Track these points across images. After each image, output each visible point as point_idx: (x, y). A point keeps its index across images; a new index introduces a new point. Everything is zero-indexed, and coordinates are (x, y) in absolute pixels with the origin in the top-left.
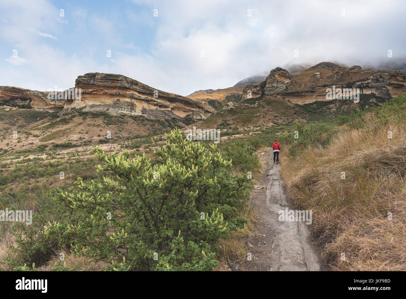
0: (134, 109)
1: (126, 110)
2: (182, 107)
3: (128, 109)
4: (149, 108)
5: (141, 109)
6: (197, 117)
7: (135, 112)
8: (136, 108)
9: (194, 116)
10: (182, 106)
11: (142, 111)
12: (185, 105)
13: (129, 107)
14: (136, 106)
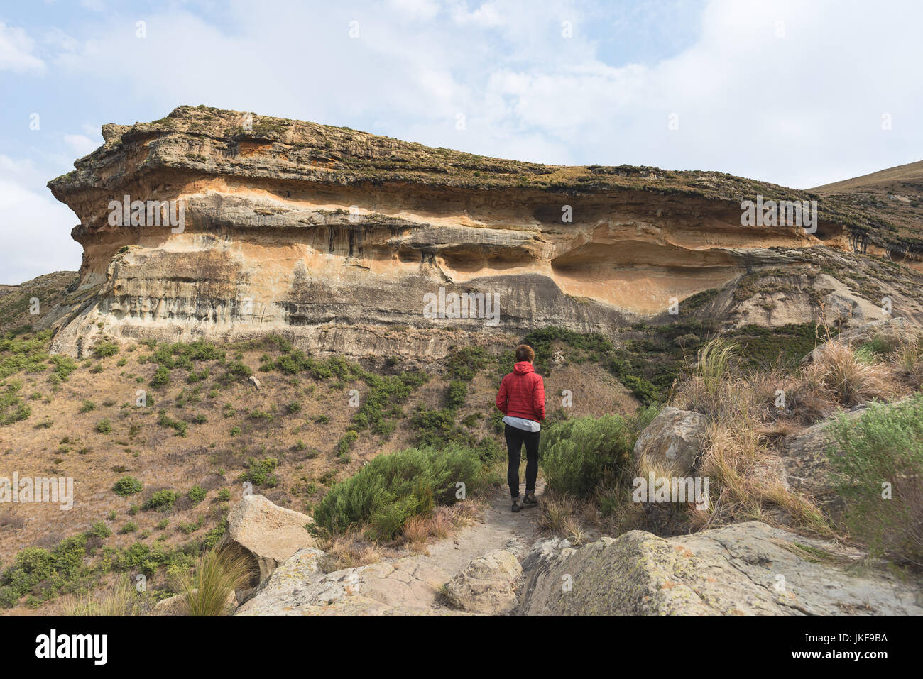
0: (227, 297)
1: (163, 308)
2: (650, 240)
3: (180, 300)
4: (354, 278)
5: (280, 290)
6: (768, 309)
7: (234, 313)
8: (242, 287)
9: (748, 305)
10: (646, 231)
11: (289, 306)
12: (676, 229)
13: (188, 290)
14: (242, 277)
